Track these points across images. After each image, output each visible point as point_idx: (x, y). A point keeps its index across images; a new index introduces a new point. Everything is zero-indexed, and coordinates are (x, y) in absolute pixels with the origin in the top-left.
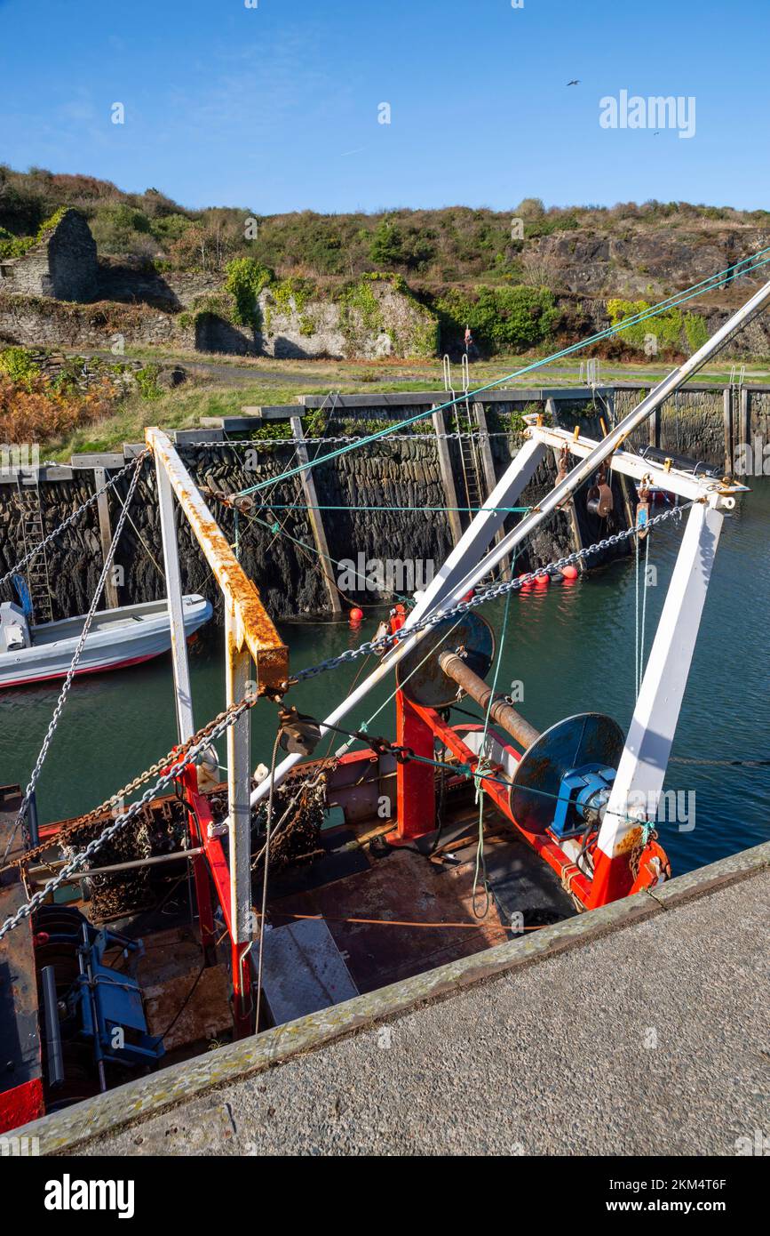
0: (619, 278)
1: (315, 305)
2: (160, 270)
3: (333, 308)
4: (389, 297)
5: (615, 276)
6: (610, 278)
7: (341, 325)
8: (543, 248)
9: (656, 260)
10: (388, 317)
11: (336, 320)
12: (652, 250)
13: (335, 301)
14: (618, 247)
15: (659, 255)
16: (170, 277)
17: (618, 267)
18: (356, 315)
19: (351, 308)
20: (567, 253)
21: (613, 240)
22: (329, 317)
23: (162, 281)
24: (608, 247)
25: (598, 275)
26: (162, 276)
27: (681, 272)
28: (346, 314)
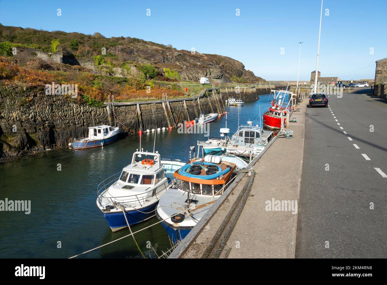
0: (139, 59)
1: (116, 68)
2: (75, 57)
3: (120, 69)
4: (132, 67)
5: (138, 59)
6: (136, 59)
7: (122, 73)
8: (115, 49)
9: (147, 56)
10: (132, 71)
11: (121, 72)
12: (145, 53)
13: (120, 67)
14: (137, 52)
15: (147, 54)
16: (78, 59)
17: (138, 57)
18: (125, 71)
19: (124, 69)
20: (123, 52)
21: (135, 50)
22: (119, 71)
23: (76, 60)
24: (134, 51)
25: (133, 58)
26: (76, 58)
27: (153, 59)
28: (123, 71)
